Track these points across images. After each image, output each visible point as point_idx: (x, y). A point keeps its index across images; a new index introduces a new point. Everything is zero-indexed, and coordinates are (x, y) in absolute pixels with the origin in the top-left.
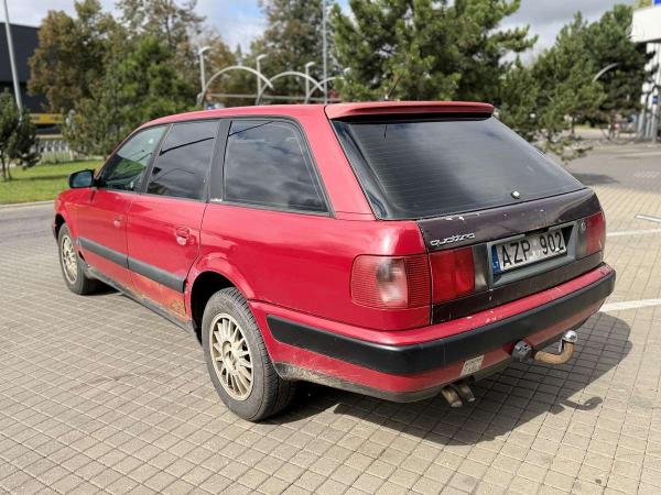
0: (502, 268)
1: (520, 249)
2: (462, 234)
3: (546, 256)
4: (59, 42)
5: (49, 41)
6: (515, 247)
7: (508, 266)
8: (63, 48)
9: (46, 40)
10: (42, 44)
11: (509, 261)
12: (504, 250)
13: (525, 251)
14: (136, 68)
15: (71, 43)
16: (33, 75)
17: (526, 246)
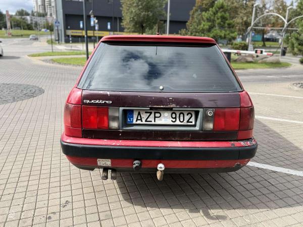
0: (134, 122)
1: (153, 115)
2: (103, 100)
3: (173, 123)
4: (203, 4)
5: (199, 4)
6: (149, 114)
7: (139, 122)
8: (204, 6)
9: (198, 3)
10: (196, 5)
11: (141, 120)
12: (139, 114)
13: (155, 117)
14: (212, 15)
15: (207, 4)
16: (191, 18)
17: (157, 115)
